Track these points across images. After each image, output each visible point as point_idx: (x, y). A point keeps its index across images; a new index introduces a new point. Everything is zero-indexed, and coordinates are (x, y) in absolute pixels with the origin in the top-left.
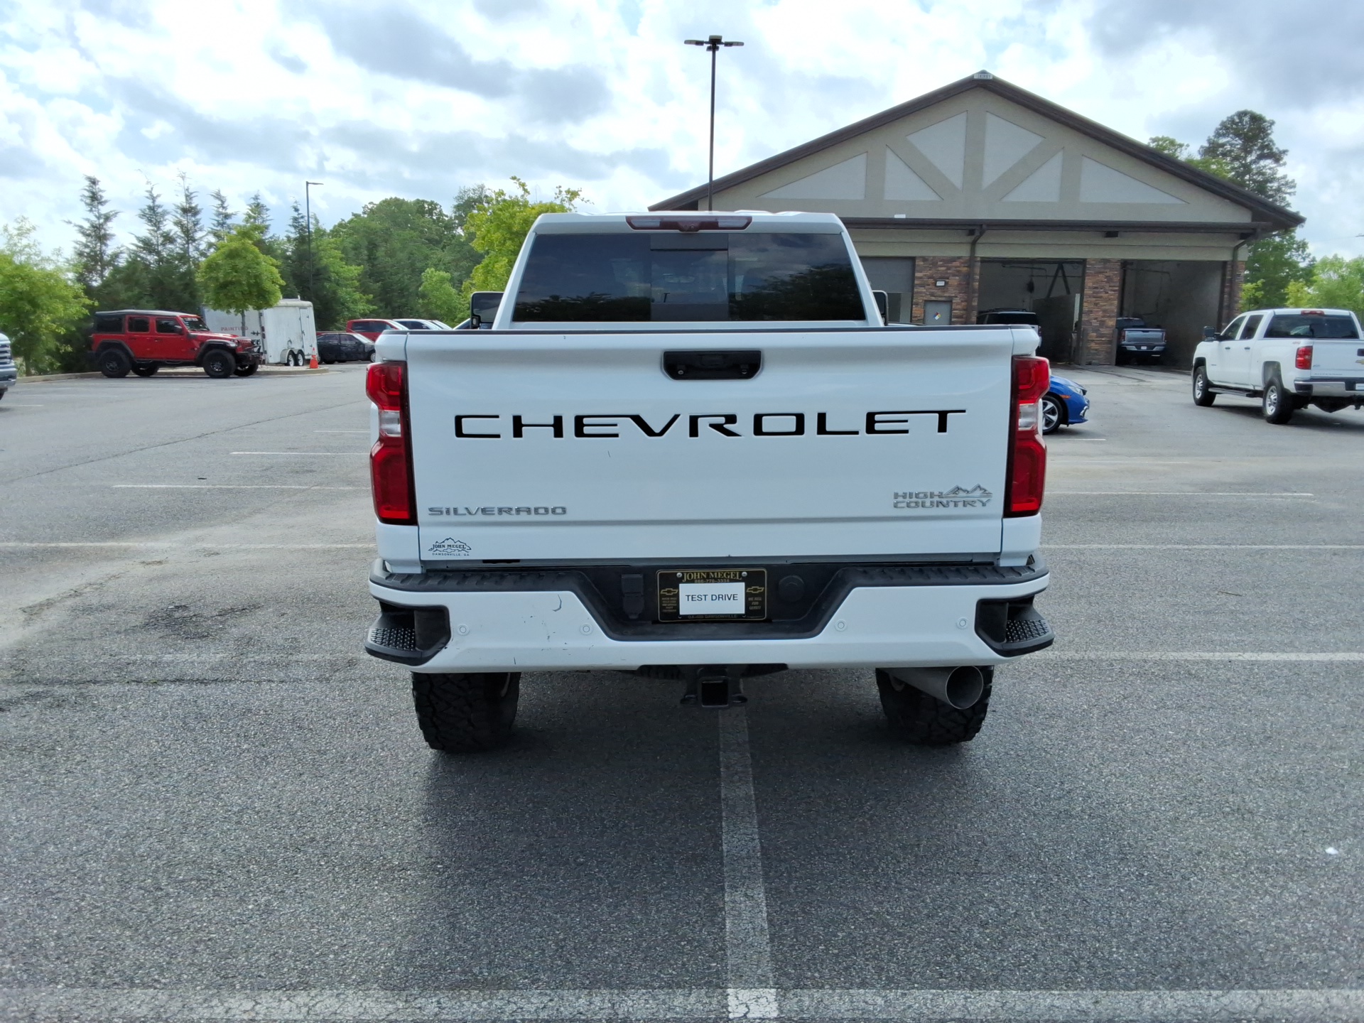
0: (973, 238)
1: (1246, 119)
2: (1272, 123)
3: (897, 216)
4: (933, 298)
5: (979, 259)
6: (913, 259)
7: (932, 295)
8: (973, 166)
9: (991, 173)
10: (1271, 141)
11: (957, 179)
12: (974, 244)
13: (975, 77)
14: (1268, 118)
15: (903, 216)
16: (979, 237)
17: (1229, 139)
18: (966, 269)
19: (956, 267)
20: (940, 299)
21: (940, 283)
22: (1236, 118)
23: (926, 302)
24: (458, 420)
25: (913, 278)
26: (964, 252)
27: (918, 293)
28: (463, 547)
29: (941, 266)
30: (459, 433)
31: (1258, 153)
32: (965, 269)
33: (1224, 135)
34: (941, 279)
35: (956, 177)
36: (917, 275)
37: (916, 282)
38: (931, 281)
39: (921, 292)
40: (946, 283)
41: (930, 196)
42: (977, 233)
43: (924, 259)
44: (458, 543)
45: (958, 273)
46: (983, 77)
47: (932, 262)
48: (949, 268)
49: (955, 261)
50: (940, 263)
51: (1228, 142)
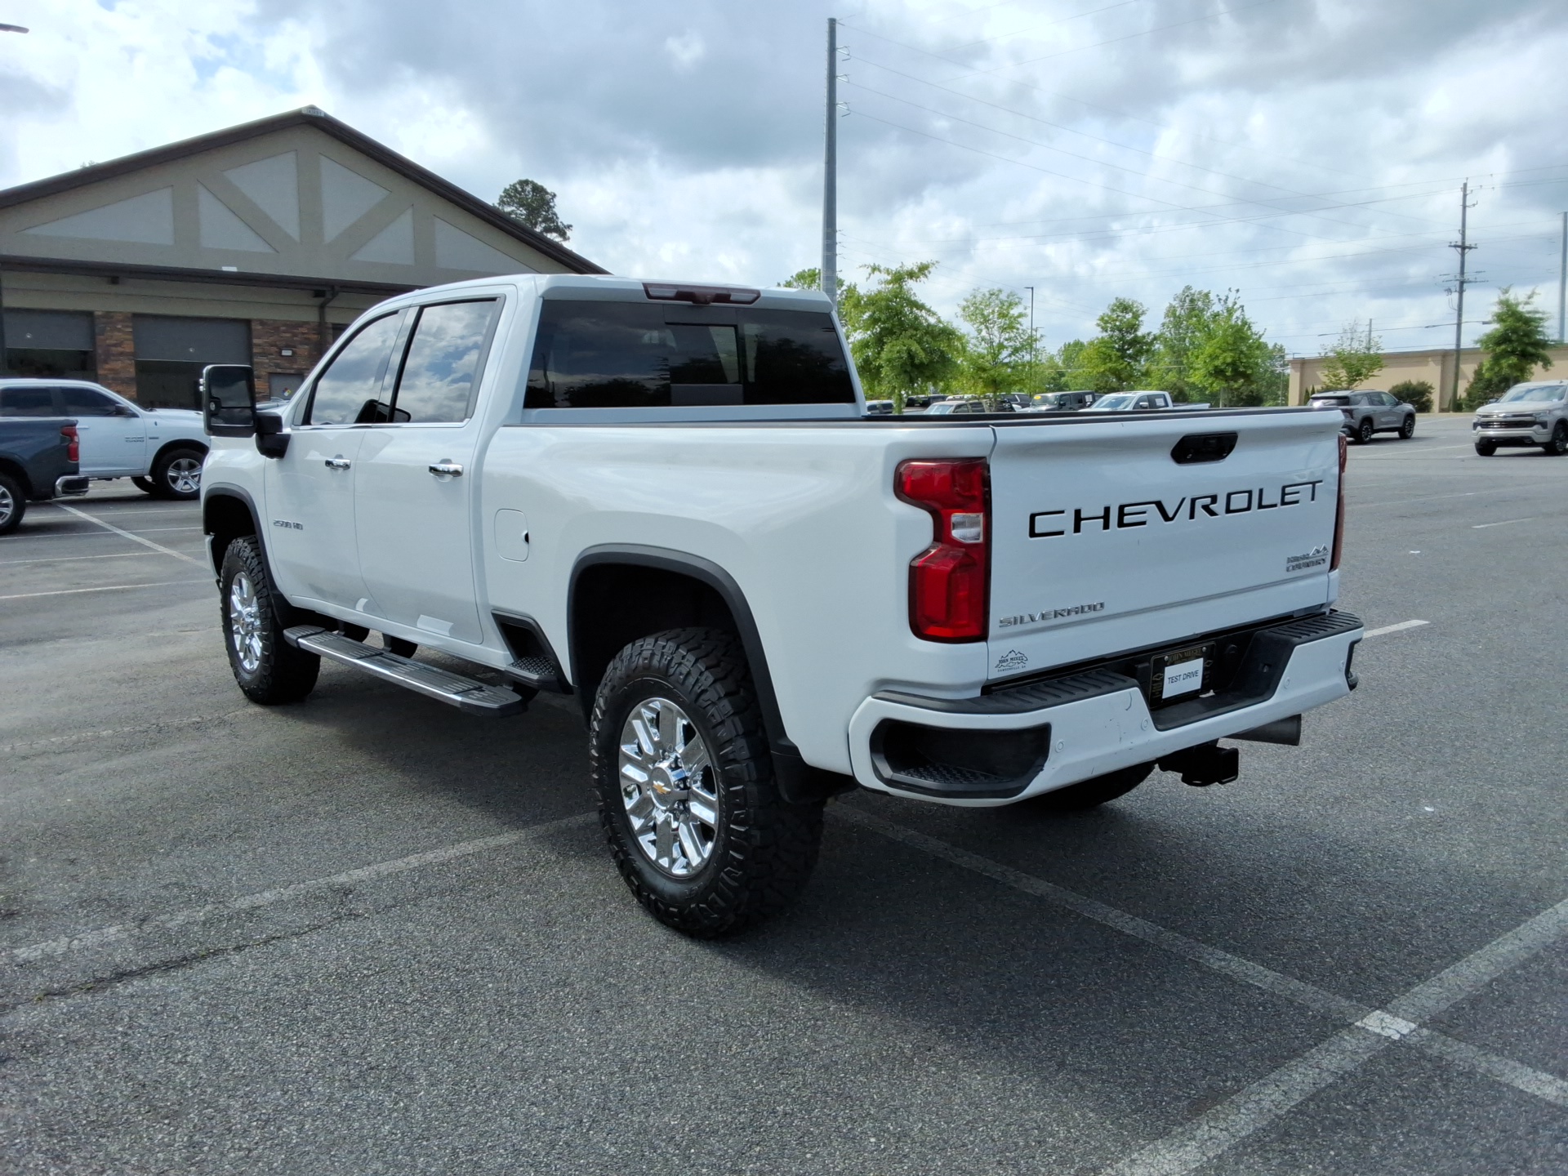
0: (320, 300)
1: (529, 188)
2: (554, 196)
3: (225, 269)
4: (279, 370)
5: (331, 326)
6: (248, 322)
7: (277, 366)
8: (310, 214)
9: (334, 225)
10: (555, 214)
11: (293, 230)
12: (322, 307)
13: (304, 112)
14: (549, 191)
15: (234, 269)
16: (330, 300)
17: (514, 208)
18: (316, 336)
19: (303, 334)
20: (288, 371)
21: (287, 353)
22: (518, 186)
23: (271, 374)
24: (1033, 517)
25: (250, 346)
26: (312, 316)
27: (258, 363)
28: (1021, 658)
29: (284, 332)
30: (1033, 534)
31: (543, 225)
32: (314, 337)
33: (509, 204)
34: (288, 347)
35: (291, 227)
36: (255, 341)
37: (255, 350)
38: (274, 349)
39: (262, 363)
40: (294, 353)
41: (260, 247)
42: (328, 295)
43: (262, 322)
44: (1019, 655)
45: (306, 341)
46: (312, 113)
47: (273, 327)
48: (295, 335)
49: (302, 327)
50: (283, 328)
51: (513, 211)
